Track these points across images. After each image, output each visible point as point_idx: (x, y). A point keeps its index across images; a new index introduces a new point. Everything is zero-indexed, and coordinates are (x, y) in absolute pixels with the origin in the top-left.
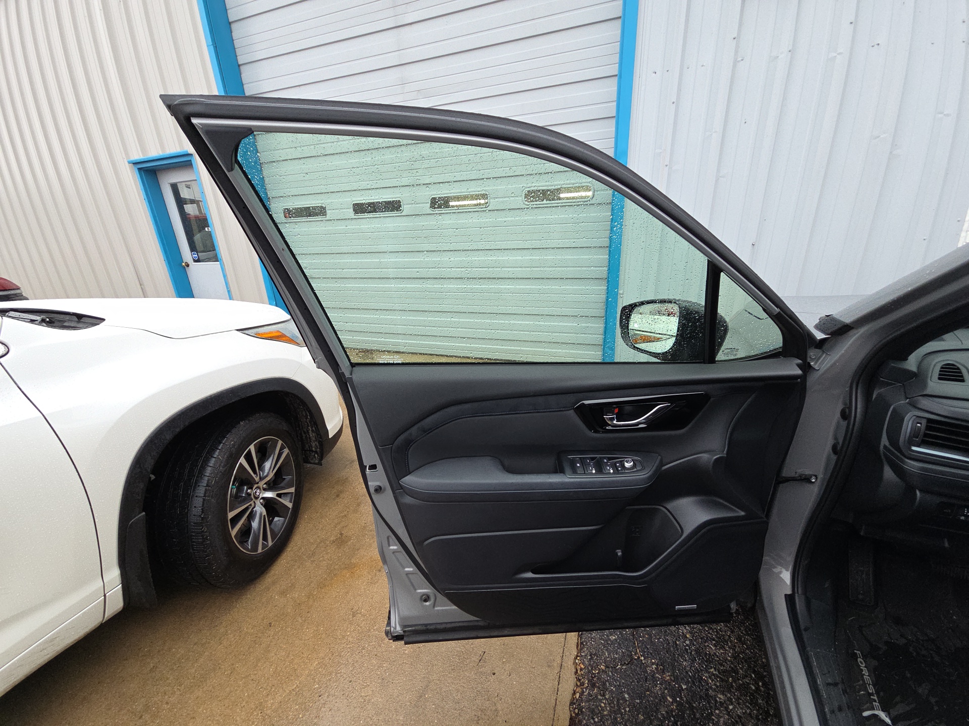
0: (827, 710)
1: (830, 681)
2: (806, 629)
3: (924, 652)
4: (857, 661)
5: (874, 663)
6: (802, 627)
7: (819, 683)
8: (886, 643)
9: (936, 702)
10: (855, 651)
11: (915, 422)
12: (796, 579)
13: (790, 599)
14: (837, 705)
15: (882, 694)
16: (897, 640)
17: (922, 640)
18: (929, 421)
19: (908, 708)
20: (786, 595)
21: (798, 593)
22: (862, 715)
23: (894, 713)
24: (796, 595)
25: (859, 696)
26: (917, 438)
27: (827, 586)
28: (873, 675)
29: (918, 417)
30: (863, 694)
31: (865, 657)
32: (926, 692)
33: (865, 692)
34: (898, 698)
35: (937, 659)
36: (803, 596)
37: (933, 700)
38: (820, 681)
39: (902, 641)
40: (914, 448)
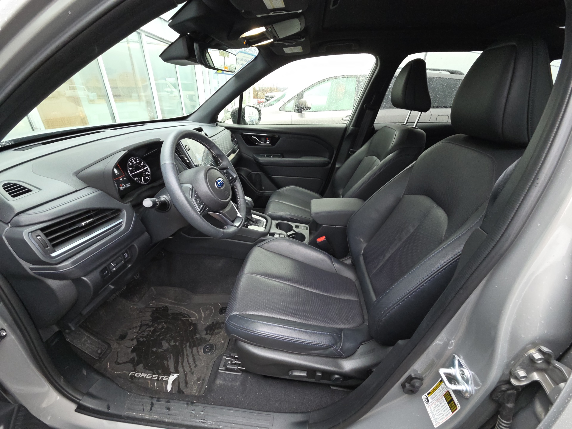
0: (166, 420)
1: (149, 408)
2: (108, 408)
3: (146, 334)
4: (136, 377)
5: (141, 366)
6: (105, 410)
7: (148, 418)
8: (133, 351)
9: (174, 342)
10: (130, 375)
11: (35, 237)
12: (69, 395)
13: (81, 409)
14: (165, 410)
15: (160, 371)
16: (133, 344)
17: (139, 330)
18: (42, 230)
19: (172, 359)
20: (76, 411)
21: (80, 400)
22: (168, 392)
23: (172, 369)
24: (81, 402)
25: (157, 388)
26: (48, 247)
27: (85, 374)
28: (148, 371)
29: (32, 232)
30: (157, 384)
31: (135, 371)
32: (167, 344)
33: (156, 382)
34: (165, 362)
35: (152, 329)
36: (85, 397)
37: (172, 343)
38: (147, 416)
39: (135, 342)
40: (53, 255)
